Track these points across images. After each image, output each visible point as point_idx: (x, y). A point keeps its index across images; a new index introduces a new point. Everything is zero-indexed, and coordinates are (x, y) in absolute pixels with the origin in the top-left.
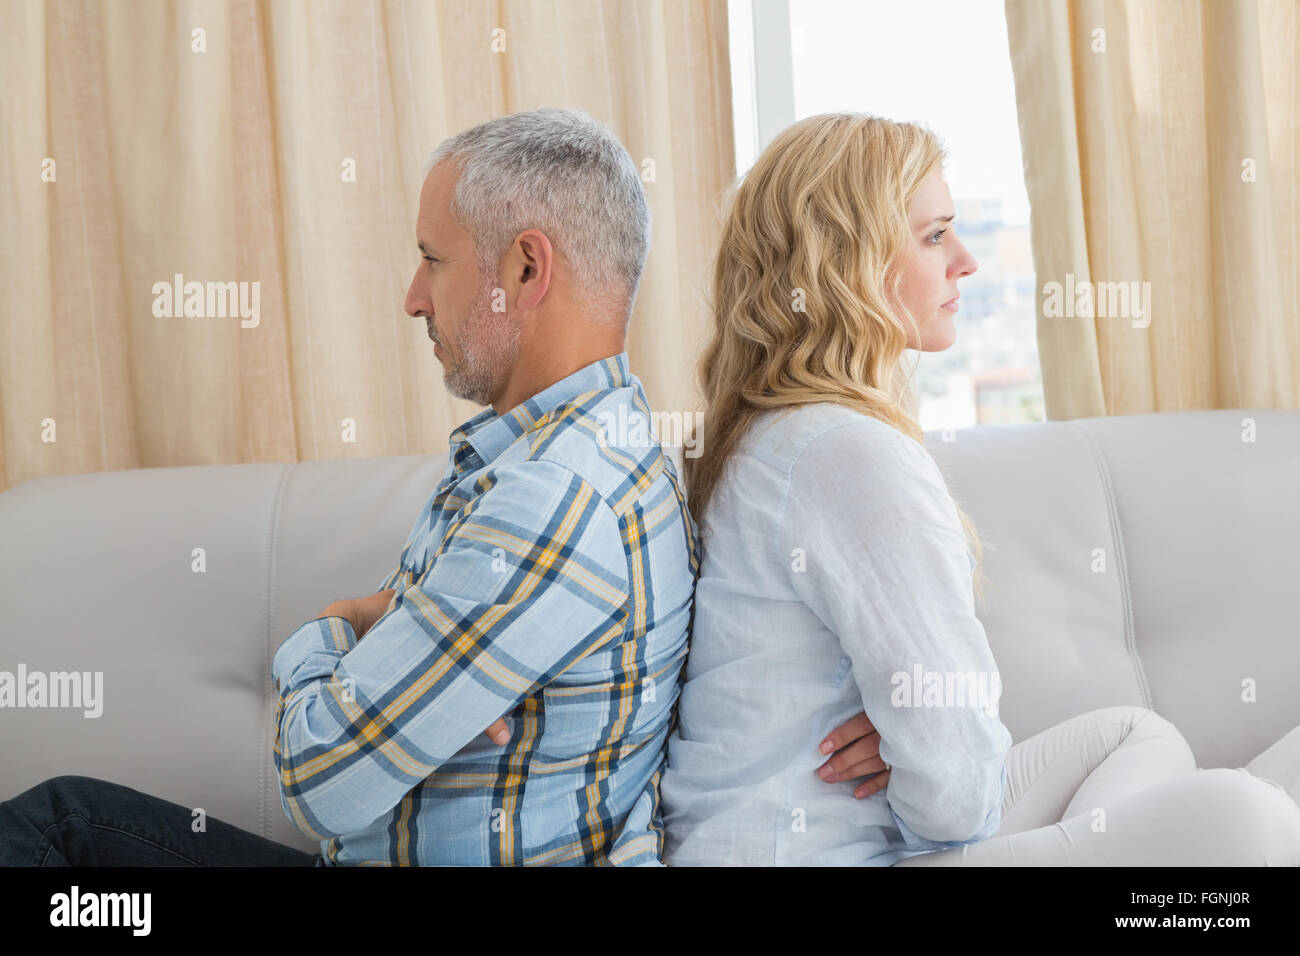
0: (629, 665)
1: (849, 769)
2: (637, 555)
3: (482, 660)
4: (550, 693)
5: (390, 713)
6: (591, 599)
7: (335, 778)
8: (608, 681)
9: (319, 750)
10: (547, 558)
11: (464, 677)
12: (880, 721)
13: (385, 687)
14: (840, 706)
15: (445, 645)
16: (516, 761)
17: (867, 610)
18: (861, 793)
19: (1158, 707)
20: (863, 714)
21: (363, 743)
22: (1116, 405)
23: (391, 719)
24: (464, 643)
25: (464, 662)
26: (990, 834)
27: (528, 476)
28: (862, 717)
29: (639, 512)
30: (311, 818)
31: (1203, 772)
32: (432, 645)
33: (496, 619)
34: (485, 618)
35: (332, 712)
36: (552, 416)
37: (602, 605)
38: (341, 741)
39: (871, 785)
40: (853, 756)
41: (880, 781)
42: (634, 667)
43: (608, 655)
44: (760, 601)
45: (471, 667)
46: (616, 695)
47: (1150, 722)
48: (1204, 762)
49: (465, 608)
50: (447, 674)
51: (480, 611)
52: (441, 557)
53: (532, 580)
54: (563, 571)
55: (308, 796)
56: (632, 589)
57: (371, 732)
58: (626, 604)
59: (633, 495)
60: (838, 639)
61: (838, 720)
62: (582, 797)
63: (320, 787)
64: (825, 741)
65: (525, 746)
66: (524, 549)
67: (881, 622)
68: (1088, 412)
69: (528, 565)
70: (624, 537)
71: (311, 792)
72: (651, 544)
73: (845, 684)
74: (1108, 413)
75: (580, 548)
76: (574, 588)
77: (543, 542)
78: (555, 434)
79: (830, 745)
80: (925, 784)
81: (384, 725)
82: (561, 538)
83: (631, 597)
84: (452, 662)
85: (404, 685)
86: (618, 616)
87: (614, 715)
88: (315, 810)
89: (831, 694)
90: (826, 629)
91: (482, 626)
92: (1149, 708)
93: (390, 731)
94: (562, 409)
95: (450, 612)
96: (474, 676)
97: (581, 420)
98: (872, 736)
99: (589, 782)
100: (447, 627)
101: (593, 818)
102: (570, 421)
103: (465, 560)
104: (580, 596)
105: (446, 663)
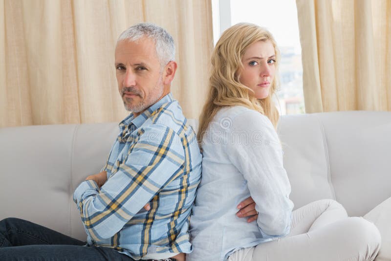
0: (185, 184)
1: (246, 213)
2: (187, 149)
3: (146, 183)
4: (162, 193)
5: (119, 201)
6: (175, 162)
7: (104, 221)
8: (178, 189)
9: (99, 213)
10: (162, 151)
11: (141, 188)
12: (255, 199)
13: (117, 193)
14: (244, 195)
15: (134, 179)
16: (151, 215)
17: (252, 166)
18: (249, 221)
19: (337, 200)
20: (251, 197)
21: (112, 210)
22: (326, 109)
23: (120, 202)
24: (140, 178)
25: (140, 184)
26: (287, 233)
27: (153, 128)
28: (250, 198)
29: (186, 136)
30: (96, 234)
31: (349, 218)
32: (130, 180)
33: (149, 170)
34: (146, 170)
35: (102, 202)
36: (156, 112)
37: (178, 164)
38: (105, 210)
39: (252, 219)
40: (247, 210)
41: (255, 217)
42: (186, 184)
43: (179, 181)
44: (220, 164)
45: (142, 185)
46: (180, 193)
47: (334, 204)
48: (350, 215)
49: (139, 168)
50: (136, 188)
51: (144, 169)
52: (130, 154)
53: (158, 158)
54: (167, 154)
55: (95, 228)
56: (186, 159)
57: (114, 207)
58: (184, 163)
59: (183, 132)
60: (243, 175)
61: (242, 199)
62: (169, 225)
63: (99, 225)
64: (239, 205)
65: (153, 211)
66: (155, 149)
67: (256, 169)
68: (318, 111)
69: (157, 154)
70: (183, 144)
71: (96, 226)
72: (190, 146)
73: (245, 189)
74: (324, 111)
75: (171, 148)
76: (170, 160)
77: (161, 146)
78: (159, 116)
79: (240, 207)
80: (269, 217)
81: (118, 204)
82: (165, 145)
83: (186, 162)
84: (137, 184)
85: (123, 192)
86: (182, 167)
87: (180, 199)
88: (97, 232)
89: (240, 191)
90: (239, 172)
91: (145, 173)
92: (334, 200)
93: (120, 206)
94: (159, 109)
95: (135, 170)
96: (143, 188)
97: (165, 111)
98: (253, 203)
99: (171, 221)
100: (134, 174)
101: (172, 231)
102: (162, 112)
103: (138, 154)
104: (172, 162)
105: (135, 185)
